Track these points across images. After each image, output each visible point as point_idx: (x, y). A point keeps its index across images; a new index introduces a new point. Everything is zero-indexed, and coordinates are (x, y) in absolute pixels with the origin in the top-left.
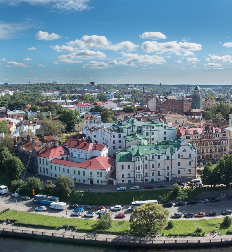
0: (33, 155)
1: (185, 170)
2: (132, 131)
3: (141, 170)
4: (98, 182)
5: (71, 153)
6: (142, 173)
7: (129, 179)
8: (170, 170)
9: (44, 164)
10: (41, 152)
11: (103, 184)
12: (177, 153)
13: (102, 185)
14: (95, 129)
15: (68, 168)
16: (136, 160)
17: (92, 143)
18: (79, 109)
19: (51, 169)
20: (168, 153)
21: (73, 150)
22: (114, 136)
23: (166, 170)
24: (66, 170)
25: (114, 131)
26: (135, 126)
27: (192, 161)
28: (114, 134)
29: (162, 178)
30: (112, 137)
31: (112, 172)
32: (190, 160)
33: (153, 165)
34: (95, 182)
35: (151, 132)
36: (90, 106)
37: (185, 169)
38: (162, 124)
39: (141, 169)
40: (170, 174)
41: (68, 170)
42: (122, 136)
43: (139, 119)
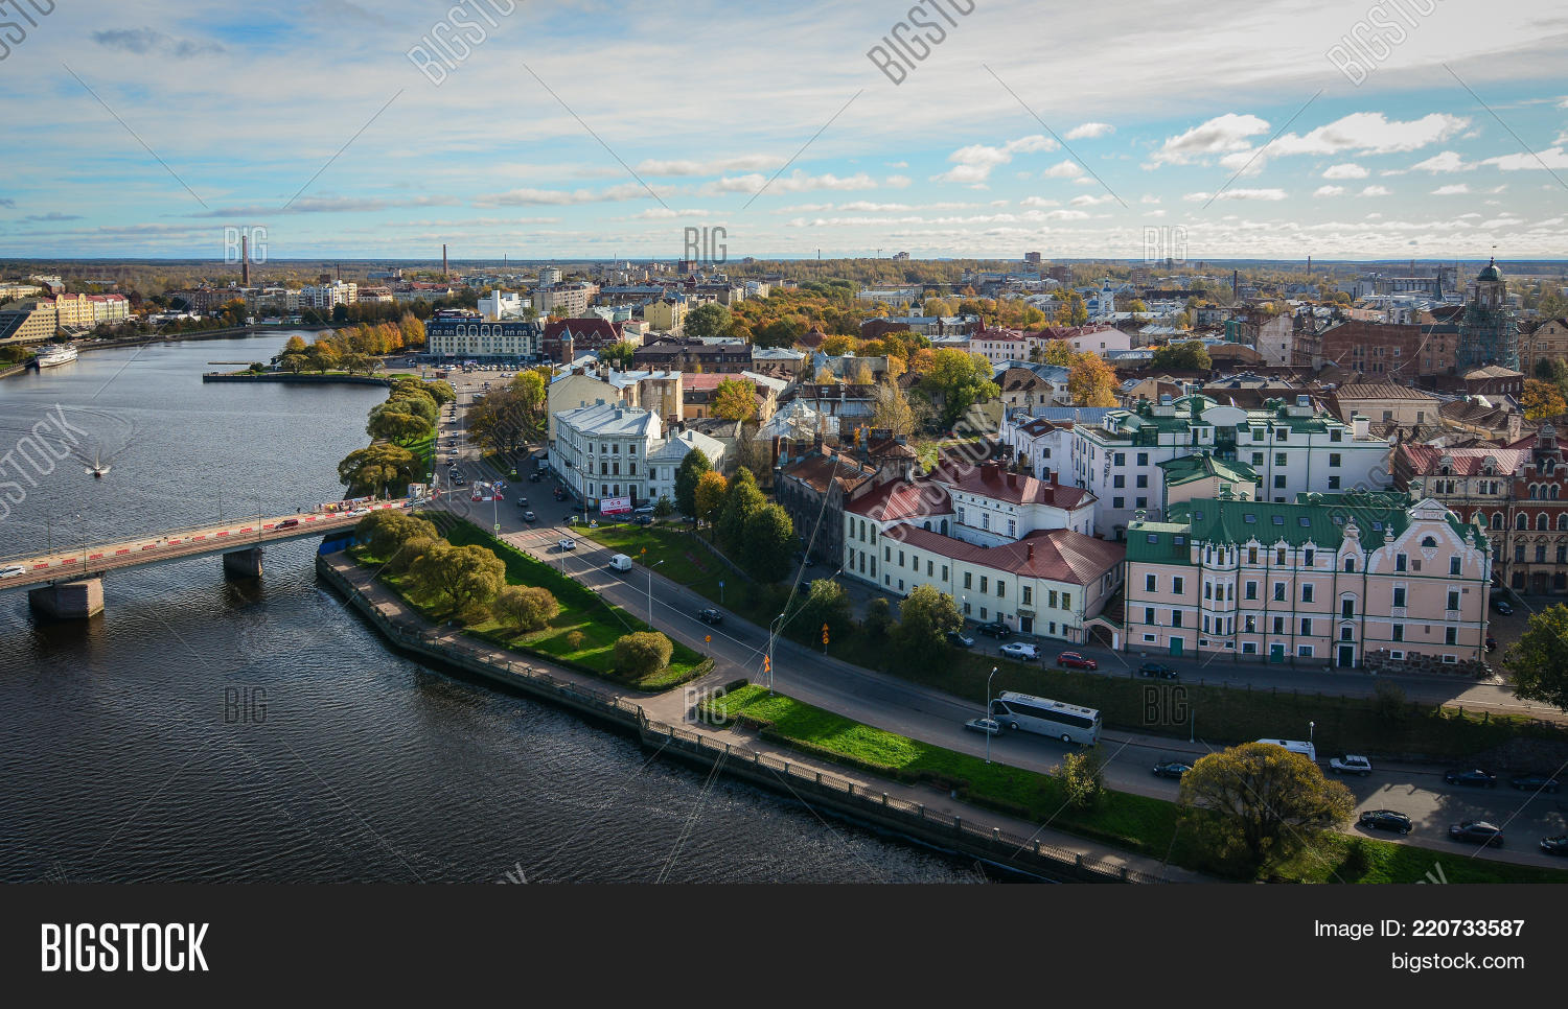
0: (832, 505)
1: (1427, 629)
2: (1195, 443)
3: (1226, 604)
4: (1052, 627)
5: (956, 510)
6: (1232, 615)
7: (1177, 633)
8: (1357, 619)
9: (863, 538)
10: (856, 495)
11: (1069, 638)
12: (1391, 549)
13: (1065, 641)
14: (1048, 428)
15: (946, 561)
16: (1209, 561)
17: (1033, 476)
18: (988, 350)
19: (888, 559)
20: (1351, 547)
21: (967, 497)
22: (1120, 460)
23: (1339, 618)
24: (938, 571)
25: (1123, 437)
26: (1207, 424)
27: (1465, 591)
28: (1119, 451)
29: (1320, 650)
30: (1113, 463)
31: (1109, 596)
32: (1457, 588)
33: (1280, 589)
34: (1040, 628)
35: (1275, 451)
36: (1029, 339)
37: (1430, 623)
38: (1325, 421)
39: (1230, 599)
40: (1355, 636)
41: (945, 568)
42: (1151, 460)
43: (1220, 398)
